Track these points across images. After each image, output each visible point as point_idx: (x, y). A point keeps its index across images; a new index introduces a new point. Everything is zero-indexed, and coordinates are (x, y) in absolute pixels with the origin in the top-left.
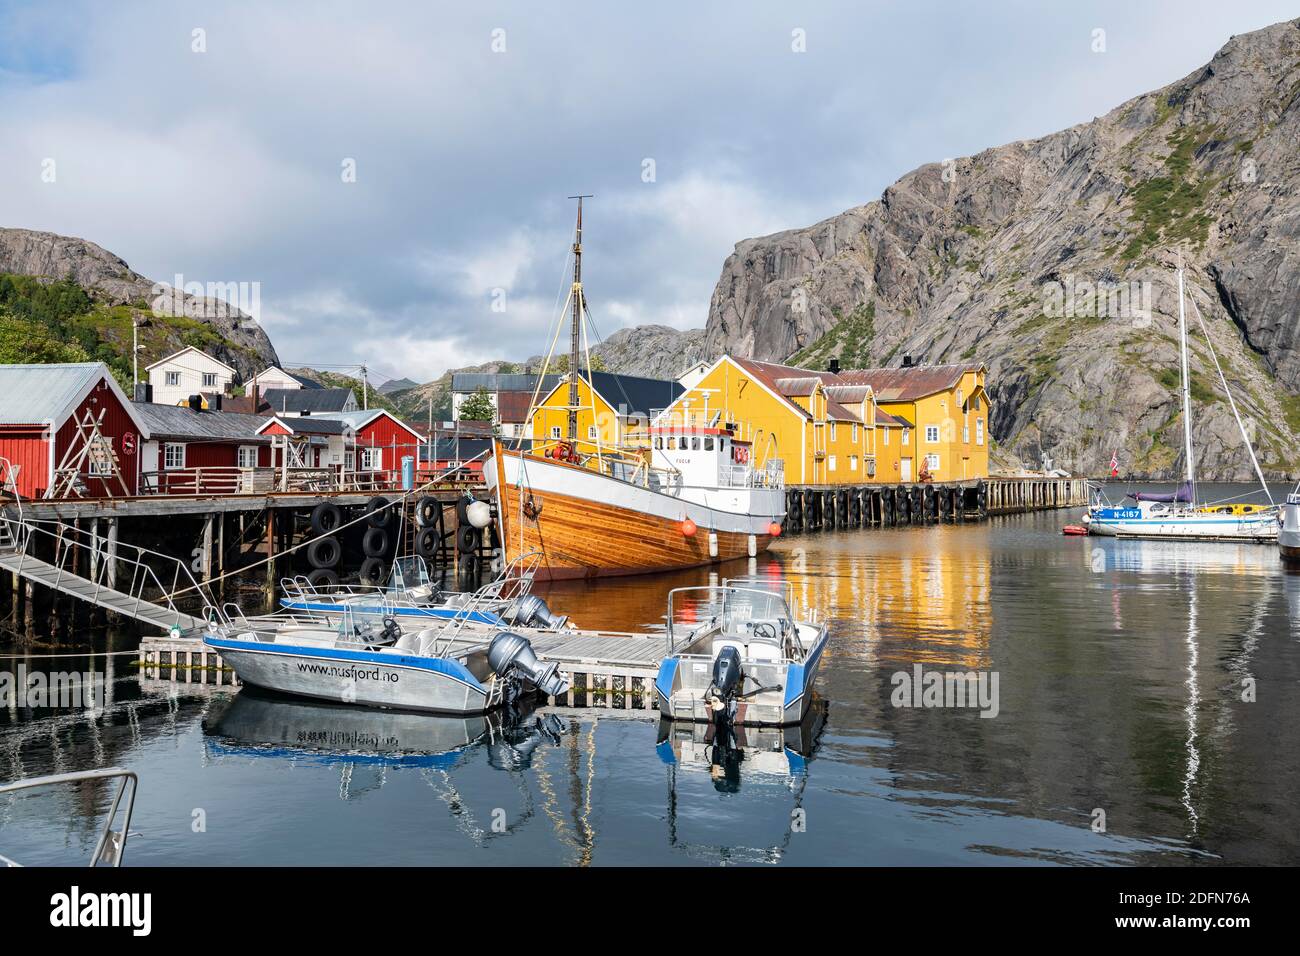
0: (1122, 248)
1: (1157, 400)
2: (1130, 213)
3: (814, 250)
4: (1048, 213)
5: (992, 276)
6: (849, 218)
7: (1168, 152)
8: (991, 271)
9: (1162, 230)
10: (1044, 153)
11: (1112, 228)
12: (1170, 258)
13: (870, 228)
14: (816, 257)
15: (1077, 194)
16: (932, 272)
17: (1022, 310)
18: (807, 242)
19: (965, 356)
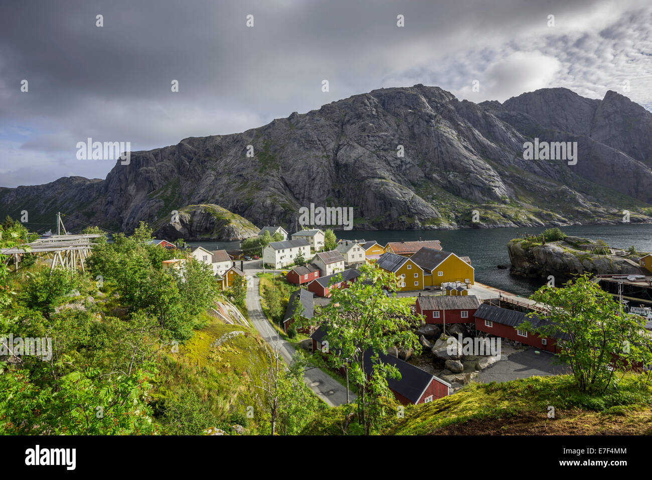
0: (259, 170)
1: (282, 211)
2: (258, 160)
3: (154, 159)
4: (232, 157)
5: (221, 173)
6: (166, 150)
7: (263, 146)
8: (220, 172)
9: (267, 166)
10: (228, 140)
11: (254, 164)
12: (272, 174)
13: (175, 154)
14: (155, 161)
15: (240, 152)
16: (199, 170)
17: (234, 184)
18: (152, 156)
19: (220, 197)
